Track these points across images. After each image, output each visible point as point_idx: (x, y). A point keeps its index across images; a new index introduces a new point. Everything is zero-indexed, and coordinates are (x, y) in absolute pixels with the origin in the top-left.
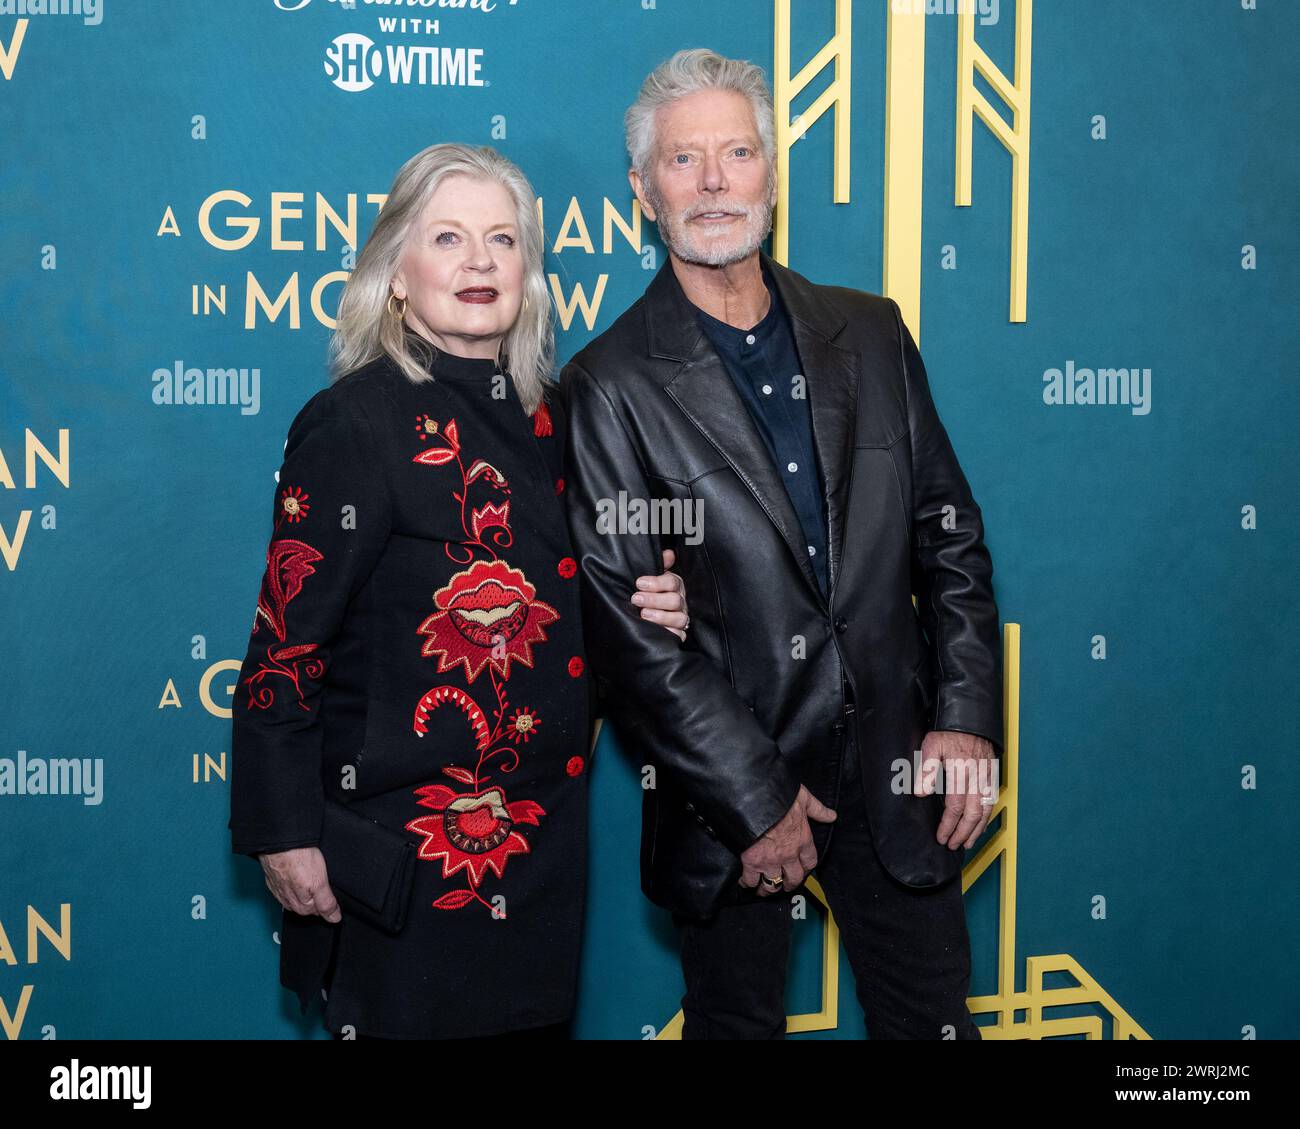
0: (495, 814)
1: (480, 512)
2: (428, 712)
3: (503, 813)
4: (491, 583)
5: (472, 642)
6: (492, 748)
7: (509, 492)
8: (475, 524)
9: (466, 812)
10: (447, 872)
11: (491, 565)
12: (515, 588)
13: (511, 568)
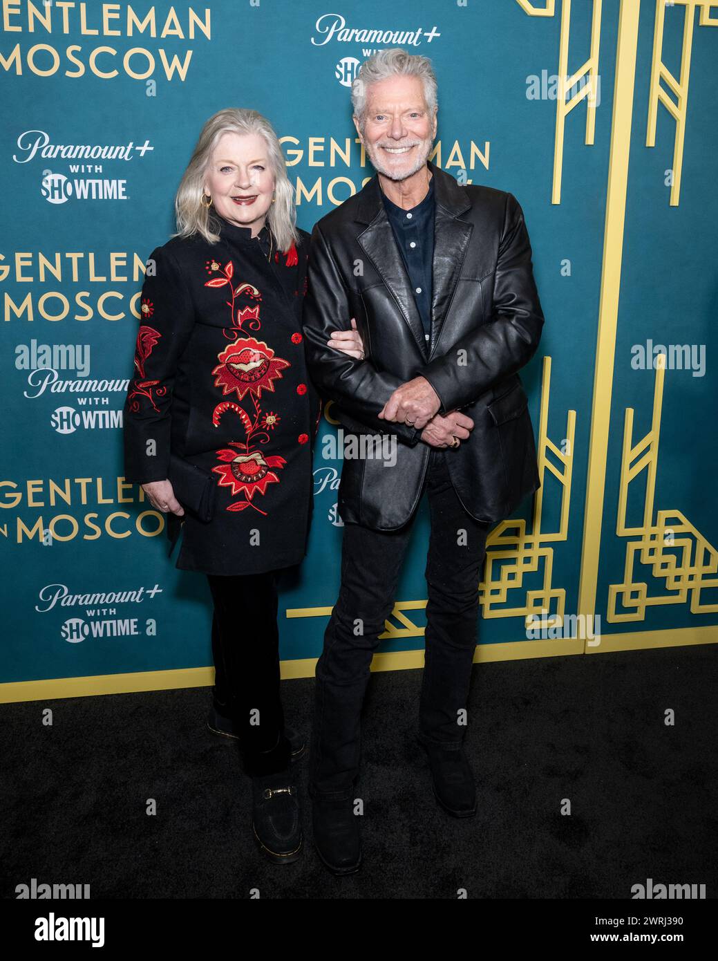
0: (259, 463)
1: (242, 311)
2: (220, 415)
3: (264, 463)
4: (246, 350)
5: (239, 380)
6: (253, 433)
7: (261, 299)
8: (239, 318)
9: (243, 463)
10: (234, 492)
11: (247, 340)
12: (261, 352)
13: (259, 341)
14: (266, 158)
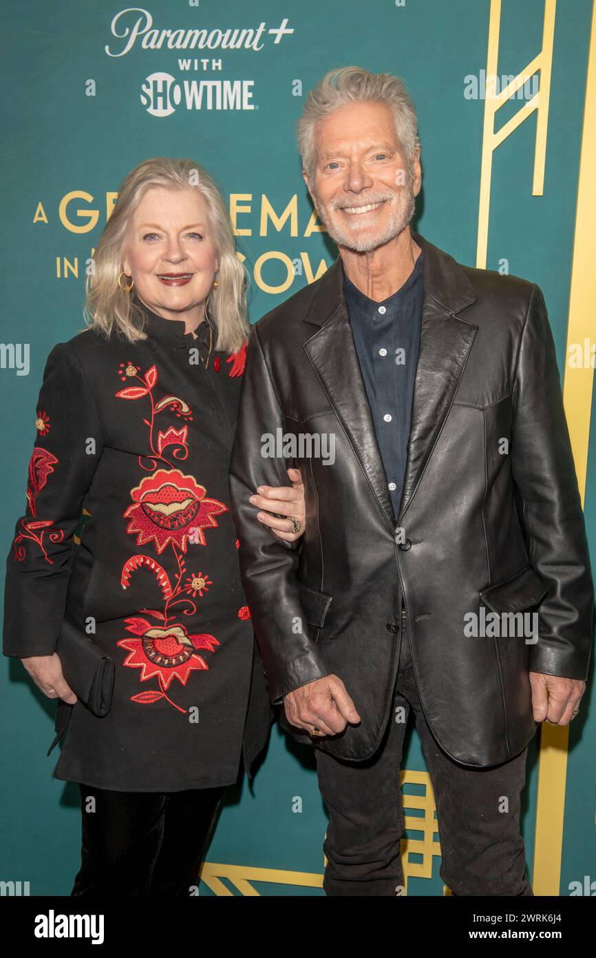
0: (180, 641)
1: (164, 434)
2: (130, 573)
3: (187, 641)
4: (168, 485)
5: (158, 526)
6: (173, 600)
7: (191, 419)
8: (160, 442)
9: (157, 638)
10: (144, 678)
11: (169, 472)
12: (188, 489)
13: (185, 474)
14: (205, 222)
